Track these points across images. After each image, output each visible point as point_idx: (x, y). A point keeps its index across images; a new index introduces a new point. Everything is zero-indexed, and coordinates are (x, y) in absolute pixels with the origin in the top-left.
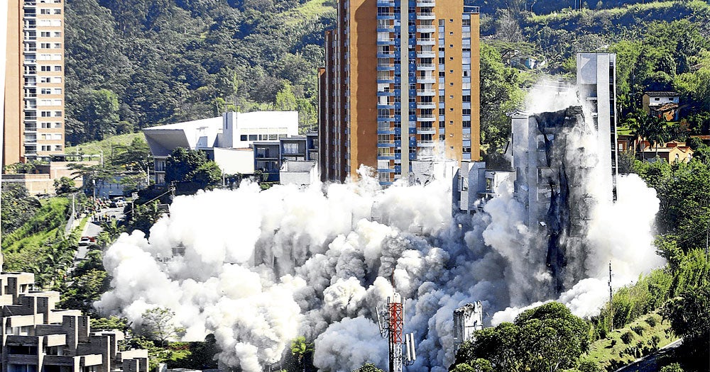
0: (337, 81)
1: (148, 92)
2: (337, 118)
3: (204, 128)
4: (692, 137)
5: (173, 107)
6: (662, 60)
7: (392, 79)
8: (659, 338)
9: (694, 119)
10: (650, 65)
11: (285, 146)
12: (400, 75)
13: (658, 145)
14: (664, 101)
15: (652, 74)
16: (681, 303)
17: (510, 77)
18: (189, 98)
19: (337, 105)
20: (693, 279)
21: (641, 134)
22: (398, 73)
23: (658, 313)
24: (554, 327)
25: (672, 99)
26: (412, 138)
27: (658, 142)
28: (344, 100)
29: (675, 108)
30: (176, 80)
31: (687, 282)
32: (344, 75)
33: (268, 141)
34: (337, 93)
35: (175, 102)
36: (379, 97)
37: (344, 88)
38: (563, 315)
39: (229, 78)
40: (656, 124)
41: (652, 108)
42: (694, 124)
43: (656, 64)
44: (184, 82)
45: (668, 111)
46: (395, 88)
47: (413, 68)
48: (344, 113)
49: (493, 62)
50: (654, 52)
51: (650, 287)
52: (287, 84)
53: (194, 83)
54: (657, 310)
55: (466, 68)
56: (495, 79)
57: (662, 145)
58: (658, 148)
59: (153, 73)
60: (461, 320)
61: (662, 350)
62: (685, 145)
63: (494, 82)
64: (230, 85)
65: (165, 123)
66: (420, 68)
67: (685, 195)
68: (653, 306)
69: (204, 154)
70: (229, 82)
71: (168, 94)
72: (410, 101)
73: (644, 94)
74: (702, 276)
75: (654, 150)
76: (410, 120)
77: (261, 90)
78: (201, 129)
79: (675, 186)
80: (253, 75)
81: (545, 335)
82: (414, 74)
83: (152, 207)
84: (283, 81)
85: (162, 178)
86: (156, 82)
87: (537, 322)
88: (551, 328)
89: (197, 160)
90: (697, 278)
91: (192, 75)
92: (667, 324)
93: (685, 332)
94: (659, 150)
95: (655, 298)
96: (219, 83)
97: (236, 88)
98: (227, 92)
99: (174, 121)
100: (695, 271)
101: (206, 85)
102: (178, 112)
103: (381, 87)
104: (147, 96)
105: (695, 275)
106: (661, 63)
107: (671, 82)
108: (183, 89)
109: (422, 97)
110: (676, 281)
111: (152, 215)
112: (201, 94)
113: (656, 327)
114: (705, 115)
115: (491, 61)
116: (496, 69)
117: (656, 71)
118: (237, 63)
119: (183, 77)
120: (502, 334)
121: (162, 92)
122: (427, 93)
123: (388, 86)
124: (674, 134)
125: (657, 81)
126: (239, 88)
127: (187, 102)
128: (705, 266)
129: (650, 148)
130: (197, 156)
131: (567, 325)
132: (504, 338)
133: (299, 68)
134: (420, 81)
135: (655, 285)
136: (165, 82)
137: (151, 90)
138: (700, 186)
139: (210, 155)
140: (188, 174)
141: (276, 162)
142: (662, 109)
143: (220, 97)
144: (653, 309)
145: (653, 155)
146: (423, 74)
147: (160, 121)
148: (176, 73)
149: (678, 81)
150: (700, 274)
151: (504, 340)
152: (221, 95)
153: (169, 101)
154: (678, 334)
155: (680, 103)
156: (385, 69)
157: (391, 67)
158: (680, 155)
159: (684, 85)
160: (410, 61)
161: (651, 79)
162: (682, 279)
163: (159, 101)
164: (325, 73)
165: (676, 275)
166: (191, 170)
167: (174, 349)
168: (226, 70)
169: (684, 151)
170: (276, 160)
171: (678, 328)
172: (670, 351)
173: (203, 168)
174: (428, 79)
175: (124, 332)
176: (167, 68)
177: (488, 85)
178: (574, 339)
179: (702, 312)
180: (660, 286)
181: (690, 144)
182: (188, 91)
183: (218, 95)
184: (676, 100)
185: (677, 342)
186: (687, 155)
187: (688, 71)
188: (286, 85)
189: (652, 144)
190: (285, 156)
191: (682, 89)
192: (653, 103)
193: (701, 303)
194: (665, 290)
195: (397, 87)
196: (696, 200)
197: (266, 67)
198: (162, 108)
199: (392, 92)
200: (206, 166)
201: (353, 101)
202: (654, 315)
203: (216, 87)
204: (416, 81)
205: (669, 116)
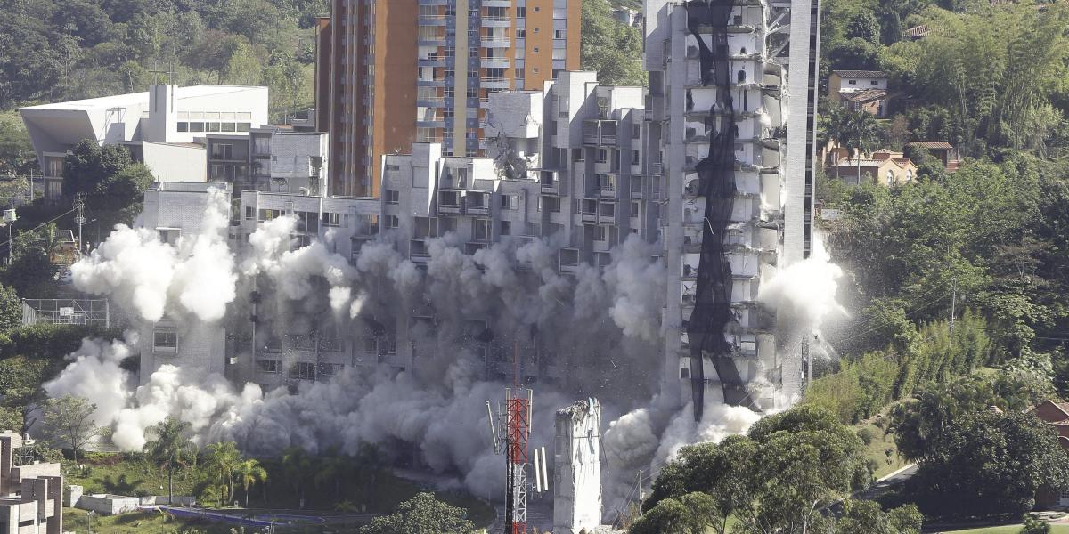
0: (351, 41)
1: (14, 49)
2: (350, 100)
3: (119, 109)
4: (912, 143)
5: (55, 75)
6: (858, 19)
7: (442, 39)
8: (876, 464)
9: (916, 117)
10: (840, 28)
11: (258, 142)
12: (453, 34)
13: (862, 157)
14: (862, 85)
15: (845, 42)
16: (914, 407)
17: (624, 41)
18: (82, 61)
19: (350, 79)
20: (930, 371)
21: (834, 138)
22: (451, 31)
23: (875, 424)
24: (814, 444)
25: (876, 83)
26: (471, 136)
27: (861, 151)
28: (363, 71)
29: (881, 98)
30: (61, 31)
31: (920, 375)
32: (364, 31)
33: (220, 133)
34: (351, 59)
35: (58, 65)
36: (421, 69)
37: (363, 51)
38: (828, 426)
39: (148, 29)
40: (860, 123)
41: (843, 97)
42: (915, 123)
43: (850, 27)
44: (74, 34)
45: (869, 101)
46: (446, 54)
47: (475, 23)
48: (362, 91)
49: (599, 17)
50: (846, 7)
51: (861, 379)
52: (241, 42)
53: (89, 36)
54: (873, 419)
55: (559, 25)
56: (601, 43)
57: (867, 156)
58: (860, 160)
59: (23, 19)
60: (567, 427)
61: (881, 483)
62: (901, 157)
63: (599, 48)
64: (149, 41)
65: (42, 100)
66: (486, 23)
67: (913, 236)
68: (866, 411)
69: (126, 151)
70: (147, 37)
71: (46, 52)
72: (469, 75)
73: (831, 72)
74: (943, 366)
75: (854, 164)
76: (468, 106)
77: (201, 50)
78: (113, 110)
79: (896, 223)
80: (184, 25)
81: (802, 457)
82: (478, 32)
83: (45, 235)
84: (234, 37)
85: (56, 187)
86: (27, 32)
87: (787, 436)
88: (811, 447)
89: (115, 160)
90: (936, 369)
91: (85, 24)
92: (891, 442)
93: (922, 455)
94: (862, 164)
95: (871, 397)
96: (132, 38)
97: (157, 46)
98: (144, 51)
99: (56, 97)
100: (933, 358)
101: (107, 39)
102: (64, 81)
103: (424, 53)
104: (13, 56)
105: (932, 365)
106: (856, 25)
107: (874, 55)
108: (71, 45)
109: (489, 69)
110: (903, 373)
111: (45, 246)
112: (102, 54)
113: (872, 444)
114: (933, 109)
115: (595, 16)
116: (603, 27)
117: (849, 37)
118: (158, 6)
119: (73, 27)
120: (731, 453)
121: (37, 48)
122: (497, 63)
123: (434, 50)
124: (885, 140)
125: (852, 53)
126: (163, 46)
127: (78, 67)
128: (948, 349)
129: (849, 160)
130: (115, 153)
131: (835, 442)
132: (736, 459)
133: (261, 18)
134: (486, 44)
135: (869, 377)
136: (43, 34)
137: (18, 44)
138: (937, 221)
139: (136, 153)
140: (101, 183)
141: (243, 168)
142: (861, 98)
143: (134, 59)
144: (867, 417)
145: (851, 171)
146: (491, 32)
147: (33, 96)
148: (58, 19)
149: (886, 55)
150: (941, 362)
151: (735, 464)
152: (137, 56)
153: (49, 65)
154: (909, 457)
155: (890, 89)
156: (431, 22)
157: (441, 19)
158: (894, 171)
159: (897, 59)
160: (471, 12)
161: (843, 50)
162: (913, 370)
163: (33, 63)
164: (329, 26)
165: (903, 362)
166: (105, 177)
167: (94, 463)
168: (143, 16)
169: (901, 165)
170: (243, 164)
171: (909, 447)
172: (895, 484)
173: (125, 173)
174: (500, 41)
175: (22, 435)
176: (45, 11)
177: (589, 53)
178: (846, 465)
179: (950, 423)
180: (876, 379)
181: (909, 155)
182: (81, 50)
183: (131, 57)
184: (883, 85)
185: (905, 469)
186: (907, 172)
187: (899, 38)
188: (241, 44)
189: (851, 154)
190: (258, 157)
191: (892, 67)
192: (846, 89)
193: (948, 410)
194: (887, 387)
195: (450, 53)
196: (930, 244)
197: (203, 13)
198: (36, 75)
199: (441, 60)
200: (128, 170)
201: (377, 72)
202: (868, 425)
203: (129, 43)
204: (479, 43)
205: (871, 109)
